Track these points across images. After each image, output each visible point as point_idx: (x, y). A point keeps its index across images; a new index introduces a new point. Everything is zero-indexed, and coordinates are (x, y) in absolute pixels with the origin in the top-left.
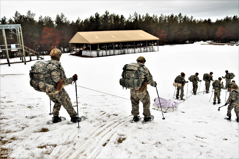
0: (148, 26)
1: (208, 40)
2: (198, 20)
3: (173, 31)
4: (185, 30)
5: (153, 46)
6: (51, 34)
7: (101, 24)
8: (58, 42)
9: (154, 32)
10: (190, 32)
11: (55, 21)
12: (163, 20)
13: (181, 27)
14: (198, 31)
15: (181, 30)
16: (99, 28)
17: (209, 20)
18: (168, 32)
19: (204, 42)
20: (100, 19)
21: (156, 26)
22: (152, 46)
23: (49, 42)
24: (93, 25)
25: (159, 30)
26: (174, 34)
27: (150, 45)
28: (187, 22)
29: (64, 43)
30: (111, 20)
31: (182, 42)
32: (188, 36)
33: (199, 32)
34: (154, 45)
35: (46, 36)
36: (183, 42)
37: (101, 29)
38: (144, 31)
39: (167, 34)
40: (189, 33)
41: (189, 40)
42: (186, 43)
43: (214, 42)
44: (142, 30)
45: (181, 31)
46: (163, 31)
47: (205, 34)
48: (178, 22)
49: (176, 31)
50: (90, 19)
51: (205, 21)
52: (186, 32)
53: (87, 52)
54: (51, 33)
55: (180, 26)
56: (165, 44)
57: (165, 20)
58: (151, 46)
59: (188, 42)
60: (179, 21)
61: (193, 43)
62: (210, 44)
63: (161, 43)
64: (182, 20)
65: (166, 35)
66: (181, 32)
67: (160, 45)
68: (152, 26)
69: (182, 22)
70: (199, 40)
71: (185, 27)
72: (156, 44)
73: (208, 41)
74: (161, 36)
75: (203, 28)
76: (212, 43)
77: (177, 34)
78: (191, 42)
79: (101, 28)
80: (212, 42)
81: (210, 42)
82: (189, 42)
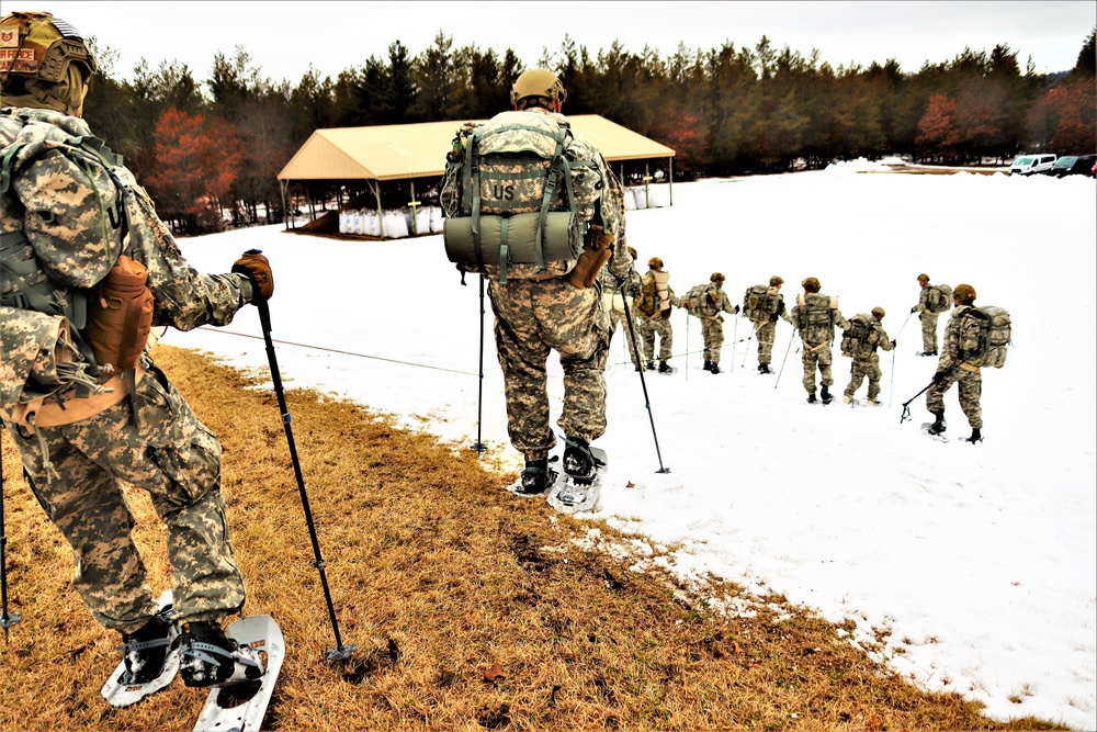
0: (623, 98)
1: (890, 153)
2: (841, 68)
3: (735, 114)
4: (785, 109)
5: (651, 186)
6: (196, 141)
7: (417, 95)
8: (226, 177)
9: (650, 122)
10: (807, 119)
11: (209, 82)
12: (688, 69)
13: (769, 98)
14: (842, 113)
15: (768, 109)
16: (411, 110)
17: (892, 67)
18: (714, 123)
19: (871, 163)
20: (412, 70)
21: (658, 94)
22: (643, 187)
23: (189, 176)
24: (380, 97)
25: (671, 111)
26: (739, 127)
27: (634, 180)
28: (794, 77)
29: (253, 180)
30: (463, 73)
31: (773, 164)
32: (798, 136)
33: (846, 120)
34: (654, 181)
35: (173, 151)
36: (781, 165)
37: (418, 115)
38: (606, 117)
39: (709, 132)
40: (802, 124)
41: (806, 157)
42: (793, 170)
43: (914, 161)
44: (599, 114)
45: (768, 118)
46: (690, 119)
47: (873, 125)
48: (757, 75)
49: (747, 116)
50: (364, 72)
51: (875, 69)
52: (792, 120)
53: (360, 218)
54: (194, 138)
55: (765, 94)
56: (702, 177)
57: (698, 70)
58: (640, 184)
59: (800, 162)
60: (759, 71)
61: (822, 167)
62: (898, 168)
63: (684, 169)
64: (773, 66)
65: (702, 133)
66: (769, 121)
67: (677, 179)
68: (642, 96)
69: (773, 74)
70: (848, 156)
71: (784, 96)
72: (659, 174)
73: (888, 160)
74: (681, 139)
75: (863, 100)
76: (907, 164)
77: (753, 129)
78: (814, 165)
79: (417, 109)
80: (904, 162)
81: (896, 160)
82: (807, 163)
